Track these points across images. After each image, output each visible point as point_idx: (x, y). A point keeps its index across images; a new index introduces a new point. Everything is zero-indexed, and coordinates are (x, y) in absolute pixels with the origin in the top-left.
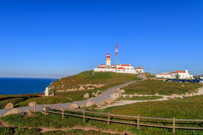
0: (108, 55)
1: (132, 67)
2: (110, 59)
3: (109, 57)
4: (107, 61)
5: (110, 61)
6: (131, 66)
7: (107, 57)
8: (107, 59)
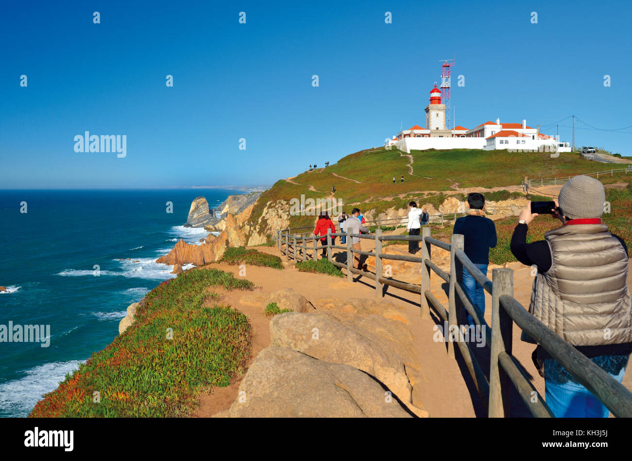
0: (436, 95)
1: (534, 131)
2: (442, 106)
3: (439, 100)
4: (433, 113)
5: (442, 114)
6: (527, 128)
7: (432, 100)
8: (431, 106)
